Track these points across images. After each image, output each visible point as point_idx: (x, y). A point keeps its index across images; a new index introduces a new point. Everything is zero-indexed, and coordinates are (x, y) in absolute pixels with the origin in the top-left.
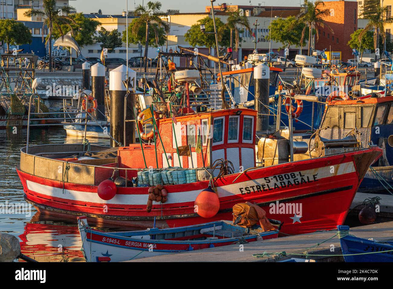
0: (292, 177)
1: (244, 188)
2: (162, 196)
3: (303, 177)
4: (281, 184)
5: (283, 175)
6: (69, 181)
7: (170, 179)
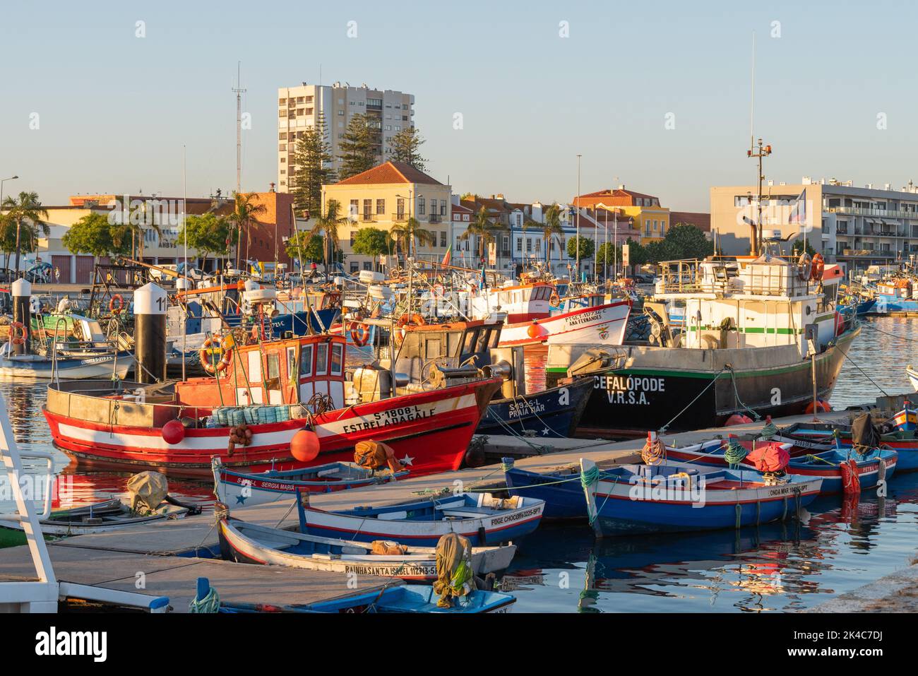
0: (406, 413)
1: (349, 426)
2: (246, 438)
3: (419, 412)
4: (393, 421)
5: (396, 410)
6: (118, 423)
7: (255, 418)
